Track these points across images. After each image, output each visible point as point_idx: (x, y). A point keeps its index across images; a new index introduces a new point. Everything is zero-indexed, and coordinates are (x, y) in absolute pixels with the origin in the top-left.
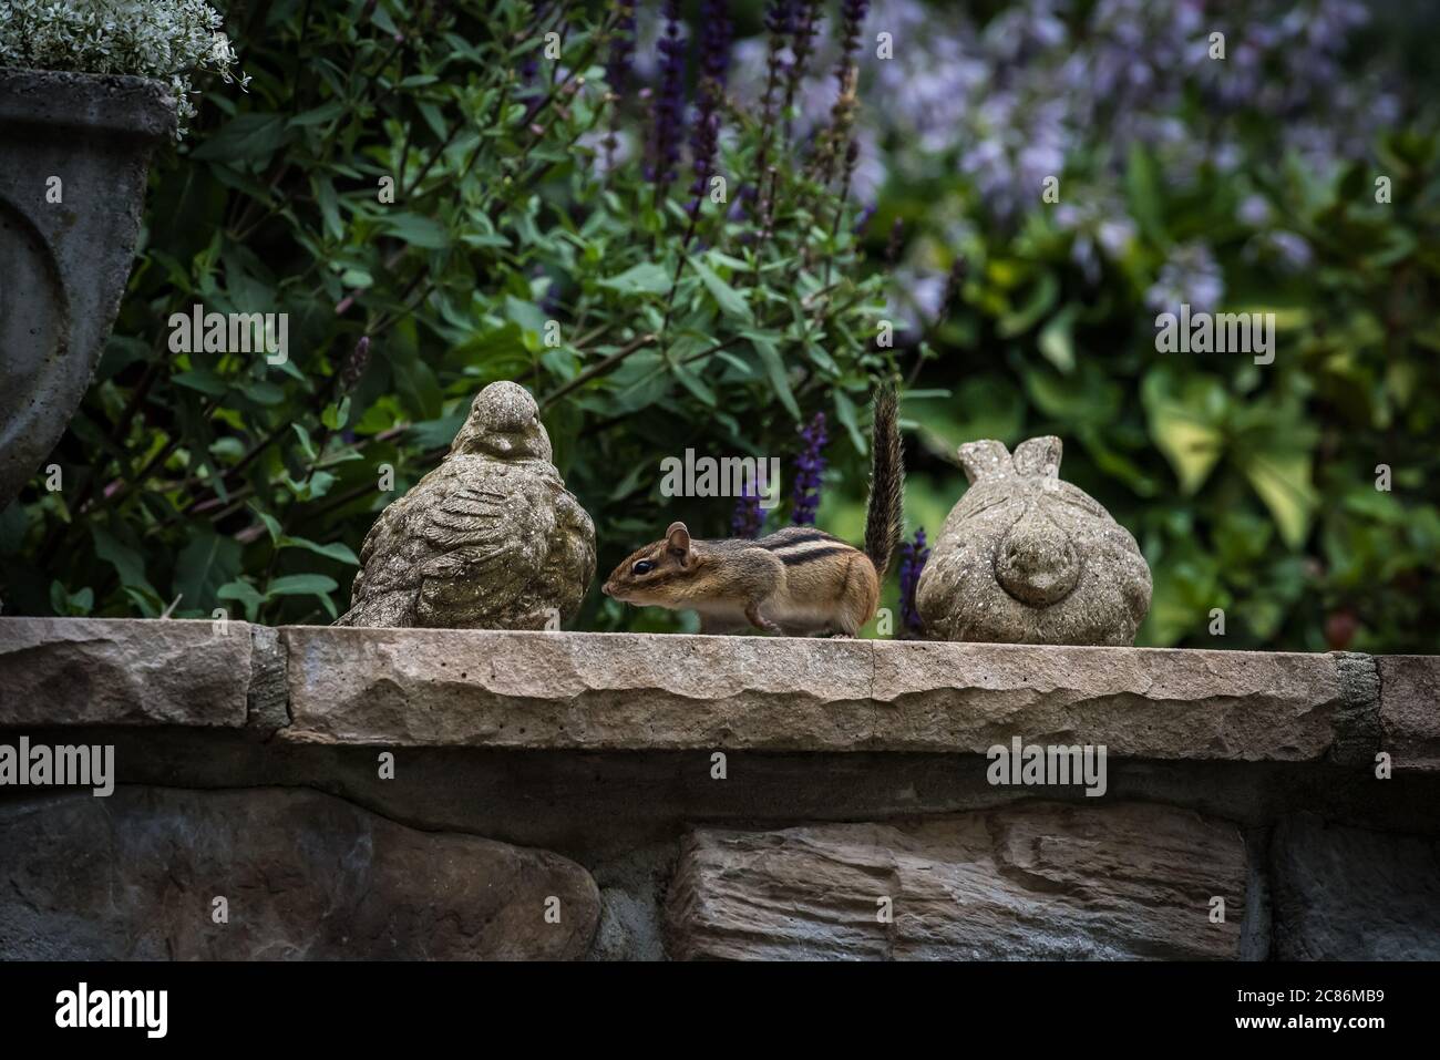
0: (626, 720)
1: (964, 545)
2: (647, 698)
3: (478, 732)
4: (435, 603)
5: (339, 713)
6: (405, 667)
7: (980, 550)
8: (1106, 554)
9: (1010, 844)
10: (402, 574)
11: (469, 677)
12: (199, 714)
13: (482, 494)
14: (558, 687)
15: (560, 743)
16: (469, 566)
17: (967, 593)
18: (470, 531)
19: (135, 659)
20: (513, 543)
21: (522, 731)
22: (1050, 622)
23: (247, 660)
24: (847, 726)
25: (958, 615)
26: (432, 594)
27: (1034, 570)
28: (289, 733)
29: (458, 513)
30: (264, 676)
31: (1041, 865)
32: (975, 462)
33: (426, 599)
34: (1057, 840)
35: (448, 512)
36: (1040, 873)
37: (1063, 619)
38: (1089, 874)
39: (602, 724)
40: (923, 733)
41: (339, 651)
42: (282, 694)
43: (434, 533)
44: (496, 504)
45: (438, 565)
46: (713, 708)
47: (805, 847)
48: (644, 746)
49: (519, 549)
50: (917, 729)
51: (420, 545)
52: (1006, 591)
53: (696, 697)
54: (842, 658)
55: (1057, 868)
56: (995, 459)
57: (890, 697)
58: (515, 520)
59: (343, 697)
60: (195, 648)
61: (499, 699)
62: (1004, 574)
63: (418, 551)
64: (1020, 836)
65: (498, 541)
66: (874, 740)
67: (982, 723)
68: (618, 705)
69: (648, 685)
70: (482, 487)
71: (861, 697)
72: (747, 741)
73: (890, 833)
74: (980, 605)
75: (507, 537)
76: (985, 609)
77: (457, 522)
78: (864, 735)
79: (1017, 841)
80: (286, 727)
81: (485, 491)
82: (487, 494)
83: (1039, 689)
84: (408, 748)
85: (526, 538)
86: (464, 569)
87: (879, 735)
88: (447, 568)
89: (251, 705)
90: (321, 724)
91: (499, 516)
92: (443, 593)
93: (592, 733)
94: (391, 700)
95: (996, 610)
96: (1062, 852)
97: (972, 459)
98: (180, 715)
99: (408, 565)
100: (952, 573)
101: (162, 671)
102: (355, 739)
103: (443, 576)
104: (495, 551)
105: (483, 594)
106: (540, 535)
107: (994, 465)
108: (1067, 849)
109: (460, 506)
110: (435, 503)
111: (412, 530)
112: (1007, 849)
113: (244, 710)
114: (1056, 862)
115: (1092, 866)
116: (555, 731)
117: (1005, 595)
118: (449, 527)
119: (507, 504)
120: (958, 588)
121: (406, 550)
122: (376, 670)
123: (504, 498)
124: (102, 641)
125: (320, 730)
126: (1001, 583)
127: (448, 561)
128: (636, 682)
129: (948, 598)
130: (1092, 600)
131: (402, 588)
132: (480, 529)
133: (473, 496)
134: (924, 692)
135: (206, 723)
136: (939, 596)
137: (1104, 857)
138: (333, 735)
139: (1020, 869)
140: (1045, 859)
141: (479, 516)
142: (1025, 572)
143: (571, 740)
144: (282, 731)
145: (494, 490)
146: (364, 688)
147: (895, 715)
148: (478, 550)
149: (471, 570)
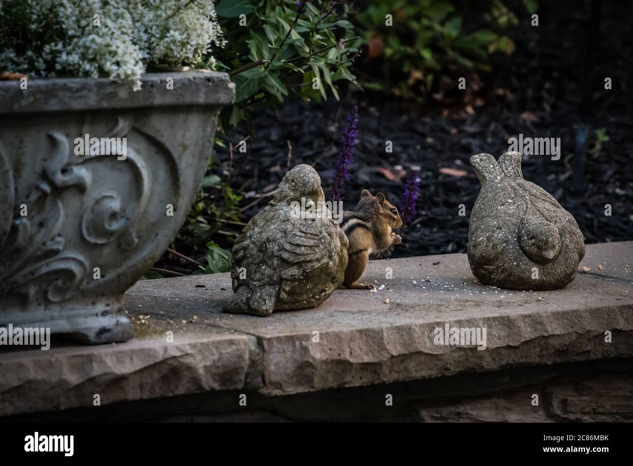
0: (406, 368)
1: (501, 229)
2: (415, 356)
3: (343, 381)
4: (288, 293)
5: (286, 379)
6: (315, 354)
7: (510, 232)
8: (570, 233)
9: (553, 402)
10: (270, 277)
11: (342, 355)
12: (224, 385)
13: (307, 233)
14: (379, 356)
15: (377, 382)
16: (305, 274)
17: (507, 256)
18: (305, 255)
19: (201, 361)
20: (325, 260)
21: (361, 378)
22: (549, 273)
23: (247, 356)
24: (497, 359)
25: (501, 267)
26: (288, 289)
27: (546, 249)
28: (265, 391)
29: (298, 245)
30: (253, 363)
31: (567, 412)
32: (482, 167)
33: (285, 291)
34: (574, 399)
35: (292, 244)
36: (566, 416)
37: (555, 271)
38: (584, 414)
39: (395, 371)
40: (528, 358)
41: (284, 347)
42: (260, 372)
43: (286, 255)
44: (315, 239)
45: (290, 274)
46: (442, 358)
47: (469, 416)
48: (411, 379)
49: (328, 263)
50: (525, 357)
51: (277, 260)
52: (527, 256)
53: (436, 353)
54: (496, 325)
55: (573, 413)
56: (492, 166)
57: (517, 344)
58: (325, 248)
59: (288, 371)
60: (225, 353)
61: (354, 366)
62: (527, 248)
63: (277, 264)
64: (557, 398)
65: (318, 260)
66: (508, 364)
67: (553, 350)
68: (402, 361)
69: (416, 350)
70: (307, 230)
71: (504, 345)
72: (454, 371)
73: (502, 402)
74: (515, 264)
75: (322, 257)
76: (518, 266)
77: (298, 251)
78: (504, 362)
79: (556, 401)
80: (263, 388)
81: (308, 232)
82: (310, 234)
83: (578, 332)
84: (313, 392)
85: (330, 257)
86: (302, 275)
87: (510, 362)
88: (294, 275)
89: (246, 378)
90: (278, 385)
91: (318, 246)
92: (293, 288)
93: (390, 376)
94: (309, 371)
95: (523, 267)
96: (575, 405)
97: (480, 166)
98: (216, 386)
99: (272, 272)
100: (497, 244)
101: (211, 366)
102: (291, 391)
103: (293, 279)
104: (317, 265)
105: (311, 287)
106: (336, 254)
107: (492, 170)
108: (577, 402)
109: (298, 240)
110: (282, 237)
111: (272, 252)
112: (551, 405)
113: (243, 381)
114: (573, 410)
115: (587, 409)
116: (375, 377)
117: (527, 258)
118: (293, 252)
119: (320, 239)
120: (502, 252)
121: (270, 263)
122: (302, 356)
123: (318, 235)
124: (187, 354)
125: (277, 388)
126: (525, 252)
127: (295, 271)
128: (412, 350)
129: (495, 257)
130: (567, 260)
131: (270, 285)
132: (310, 254)
133: (303, 235)
134: (531, 339)
135: (227, 388)
136: (490, 256)
137: (591, 404)
138: (283, 390)
139: (558, 415)
140: (568, 409)
141: (309, 246)
142: (540, 249)
143: (381, 380)
144: (261, 390)
145: (312, 231)
146: (297, 366)
147: (518, 351)
148: (309, 265)
149: (306, 275)
